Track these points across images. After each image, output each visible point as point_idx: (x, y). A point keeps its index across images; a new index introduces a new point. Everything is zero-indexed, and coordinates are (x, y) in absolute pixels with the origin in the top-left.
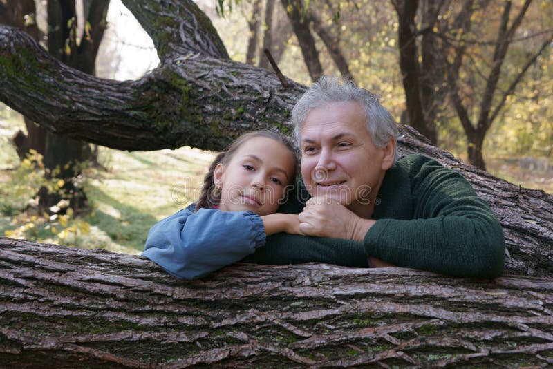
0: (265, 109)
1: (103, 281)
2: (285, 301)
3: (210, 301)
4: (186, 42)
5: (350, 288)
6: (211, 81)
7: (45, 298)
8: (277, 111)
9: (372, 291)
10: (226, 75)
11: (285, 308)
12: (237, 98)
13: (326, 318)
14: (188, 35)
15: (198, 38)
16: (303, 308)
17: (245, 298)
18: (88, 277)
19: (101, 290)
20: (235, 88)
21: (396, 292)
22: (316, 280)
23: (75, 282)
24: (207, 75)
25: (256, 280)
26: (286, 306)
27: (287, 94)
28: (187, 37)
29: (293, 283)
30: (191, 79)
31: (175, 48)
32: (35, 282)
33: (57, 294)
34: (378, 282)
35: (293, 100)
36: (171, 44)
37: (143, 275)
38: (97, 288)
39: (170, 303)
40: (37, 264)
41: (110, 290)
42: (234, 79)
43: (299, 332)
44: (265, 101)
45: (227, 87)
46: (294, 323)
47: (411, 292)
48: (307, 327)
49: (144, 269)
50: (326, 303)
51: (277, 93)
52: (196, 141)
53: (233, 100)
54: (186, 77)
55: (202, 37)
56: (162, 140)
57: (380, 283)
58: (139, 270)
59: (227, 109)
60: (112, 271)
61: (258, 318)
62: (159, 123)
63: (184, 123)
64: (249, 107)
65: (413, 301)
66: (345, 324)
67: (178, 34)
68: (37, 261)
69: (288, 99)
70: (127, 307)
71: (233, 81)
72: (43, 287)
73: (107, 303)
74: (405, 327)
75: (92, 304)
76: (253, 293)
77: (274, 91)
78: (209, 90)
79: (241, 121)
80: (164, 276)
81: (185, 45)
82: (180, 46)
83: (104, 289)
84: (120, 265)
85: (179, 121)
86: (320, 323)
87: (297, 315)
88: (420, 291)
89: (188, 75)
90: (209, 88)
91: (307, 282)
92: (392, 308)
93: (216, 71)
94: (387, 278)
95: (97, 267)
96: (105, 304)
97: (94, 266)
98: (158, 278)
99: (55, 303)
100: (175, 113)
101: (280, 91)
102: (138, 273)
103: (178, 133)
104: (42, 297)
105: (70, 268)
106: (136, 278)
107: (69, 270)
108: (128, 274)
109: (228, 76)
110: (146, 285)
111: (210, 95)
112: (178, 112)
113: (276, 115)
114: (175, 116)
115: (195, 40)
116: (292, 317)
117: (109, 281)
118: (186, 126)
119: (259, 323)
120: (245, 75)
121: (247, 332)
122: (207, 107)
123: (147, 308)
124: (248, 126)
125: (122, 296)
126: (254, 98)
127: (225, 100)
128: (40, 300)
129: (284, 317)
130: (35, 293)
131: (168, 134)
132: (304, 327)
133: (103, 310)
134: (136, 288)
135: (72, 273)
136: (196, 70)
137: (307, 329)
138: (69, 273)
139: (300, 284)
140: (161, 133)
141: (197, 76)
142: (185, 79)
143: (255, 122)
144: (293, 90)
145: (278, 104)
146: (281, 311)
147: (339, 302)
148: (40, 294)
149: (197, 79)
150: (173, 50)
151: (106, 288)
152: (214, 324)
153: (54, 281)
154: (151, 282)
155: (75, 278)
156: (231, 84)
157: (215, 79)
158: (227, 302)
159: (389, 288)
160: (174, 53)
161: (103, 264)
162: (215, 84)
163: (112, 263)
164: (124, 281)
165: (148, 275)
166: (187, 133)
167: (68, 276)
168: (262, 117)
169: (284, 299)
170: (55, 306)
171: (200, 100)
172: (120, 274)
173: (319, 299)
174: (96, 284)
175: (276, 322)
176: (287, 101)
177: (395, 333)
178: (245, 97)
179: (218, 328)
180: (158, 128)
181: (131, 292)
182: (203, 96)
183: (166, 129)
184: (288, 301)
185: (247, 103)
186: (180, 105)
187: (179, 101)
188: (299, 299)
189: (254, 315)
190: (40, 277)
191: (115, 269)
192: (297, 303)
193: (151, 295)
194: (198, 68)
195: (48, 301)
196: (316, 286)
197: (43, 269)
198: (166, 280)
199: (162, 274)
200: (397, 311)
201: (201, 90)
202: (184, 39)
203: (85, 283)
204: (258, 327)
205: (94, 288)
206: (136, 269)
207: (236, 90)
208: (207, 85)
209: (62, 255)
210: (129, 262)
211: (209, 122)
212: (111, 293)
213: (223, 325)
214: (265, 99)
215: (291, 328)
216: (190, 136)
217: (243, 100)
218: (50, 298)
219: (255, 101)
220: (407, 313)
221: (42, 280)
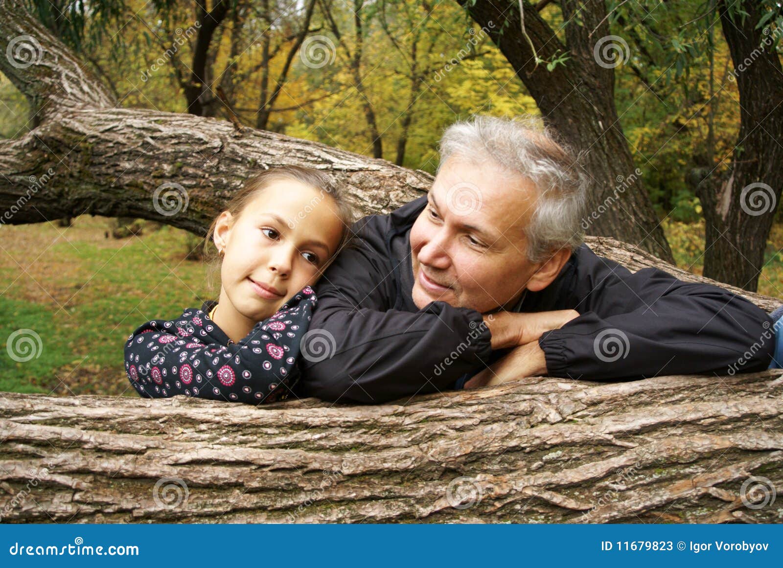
0: (217, 160)
1: (217, 460)
2: (530, 452)
3: (406, 470)
4: (72, 94)
5: (629, 419)
6: (124, 134)
7: (117, 507)
8: (234, 161)
9: (665, 418)
10: (146, 125)
11: (535, 465)
12: (169, 150)
13: (611, 473)
14: (73, 85)
15: (86, 88)
16: (565, 461)
17: (463, 458)
18: (187, 457)
19: (217, 479)
20: (165, 138)
21: (700, 415)
22: (567, 411)
23: (167, 469)
24: (117, 127)
25: (469, 422)
26: (535, 461)
27: (245, 141)
28: (72, 88)
29: (533, 420)
30: (92, 133)
31: (59, 101)
32: (90, 478)
33: (136, 496)
34: (663, 401)
35: (256, 147)
36: (52, 97)
37: (282, 439)
38: (208, 476)
39: (338, 483)
40: (86, 442)
41: (232, 474)
42: (161, 127)
43: (571, 504)
44: (216, 151)
45: (152, 138)
46: (557, 488)
47: (722, 412)
48: (581, 493)
49: (278, 427)
50: (601, 449)
51: (230, 140)
52: (101, 208)
53: (164, 153)
54: (86, 131)
55: (91, 87)
56: (56, 208)
57: (666, 403)
58: (270, 431)
59: (156, 164)
60: (224, 439)
61: (498, 490)
62: (52, 189)
63: (83, 187)
64: (190, 160)
65: (729, 427)
66: (641, 479)
67: (61, 84)
68: (85, 437)
69: (250, 146)
70: (267, 503)
71: (160, 131)
72: (108, 485)
73: (232, 500)
74: (734, 472)
75: (205, 505)
76: (474, 447)
77: (226, 138)
78: (124, 145)
79: (181, 178)
80: (317, 436)
81: (72, 97)
82: (65, 98)
83: (221, 475)
84: (234, 425)
85: (78, 184)
86: (602, 484)
87: (560, 475)
88: (734, 409)
89: (88, 129)
90: (124, 141)
91: (554, 416)
92: (707, 442)
93: (129, 122)
94: (673, 395)
95: (196, 435)
96: (227, 502)
97: (189, 432)
98: (308, 441)
99: (136, 513)
100: (71, 176)
101: (236, 137)
102: (270, 436)
103: (77, 199)
104: (108, 504)
105: (151, 444)
106: (271, 447)
107: (148, 448)
108: (255, 441)
109: (150, 125)
110: (293, 456)
111: (126, 150)
112: (76, 174)
113: (235, 166)
114: (71, 180)
115: (82, 90)
116: (554, 480)
117: (227, 459)
118: (86, 189)
119: (499, 498)
120: (174, 123)
121: (481, 515)
122: (122, 164)
123: (303, 498)
124: (194, 183)
125: (255, 484)
126: (197, 148)
127: (151, 153)
128: (107, 510)
129: (540, 482)
130: (96, 499)
131: (63, 201)
132: (577, 493)
133: (227, 513)
134: (277, 466)
135: (157, 454)
136: (97, 123)
137: (582, 496)
138: (149, 452)
139: (544, 421)
140: (54, 201)
141: (102, 129)
142: (85, 134)
143: (204, 177)
144: (252, 136)
145: (237, 154)
146: (530, 472)
147: (619, 443)
148: (106, 500)
149: (103, 132)
150: (56, 103)
151: (224, 474)
152: (422, 510)
153: (127, 471)
154: (300, 452)
155: (165, 462)
156: (158, 134)
157: (131, 130)
158: (434, 467)
159: (688, 412)
160: (58, 106)
161: (203, 427)
162: (132, 136)
163: (218, 423)
164: (253, 457)
165: (290, 439)
166: (90, 198)
167: (149, 458)
168: (214, 171)
169: (528, 449)
170: (137, 519)
171: (111, 157)
172: (241, 443)
173: (586, 443)
174: (207, 468)
175: (529, 492)
176: (249, 149)
177: (723, 483)
178: (183, 148)
179: (431, 514)
180: (51, 194)
181: (270, 474)
182: (116, 152)
183: (61, 195)
184: (535, 451)
185: (186, 155)
186: (78, 165)
187: (75, 161)
188: (554, 447)
189: (489, 486)
190: (97, 469)
191: (226, 434)
192: (552, 455)
193: (305, 473)
194: (100, 120)
195: (122, 511)
196: (570, 421)
197: (100, 451)
198: (323, 443)
199: (314, 433)
200: (717, 447)
201: (111, 145)
202: (69, 90)
203: (185, 468)
204: (498, 505)
205: (203, 476)
206: (265, 430)
207: (166, 141)
208: (121, 139)
209: (126, 419)
210: (249, 418)
211: (127, 182)
212: (234, 480)
213: (438, 509)
214: (215, 148)
215: (558, 499)
216: (92, 202)
217: (181, 152)
218: (126, 505)
219: (200, 152)
220: (731, 448)
221: (103, 473)
